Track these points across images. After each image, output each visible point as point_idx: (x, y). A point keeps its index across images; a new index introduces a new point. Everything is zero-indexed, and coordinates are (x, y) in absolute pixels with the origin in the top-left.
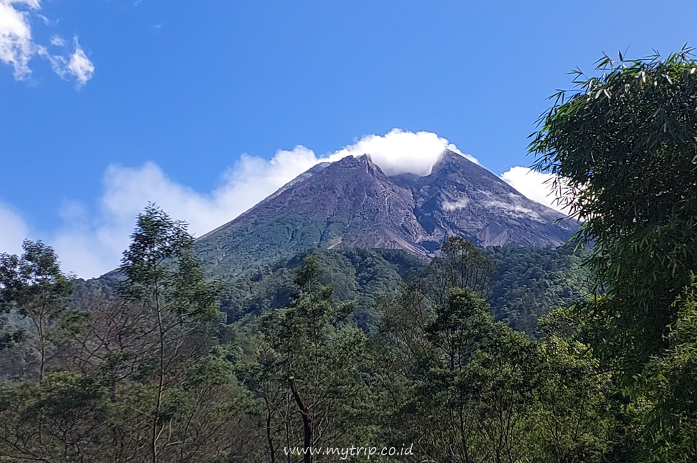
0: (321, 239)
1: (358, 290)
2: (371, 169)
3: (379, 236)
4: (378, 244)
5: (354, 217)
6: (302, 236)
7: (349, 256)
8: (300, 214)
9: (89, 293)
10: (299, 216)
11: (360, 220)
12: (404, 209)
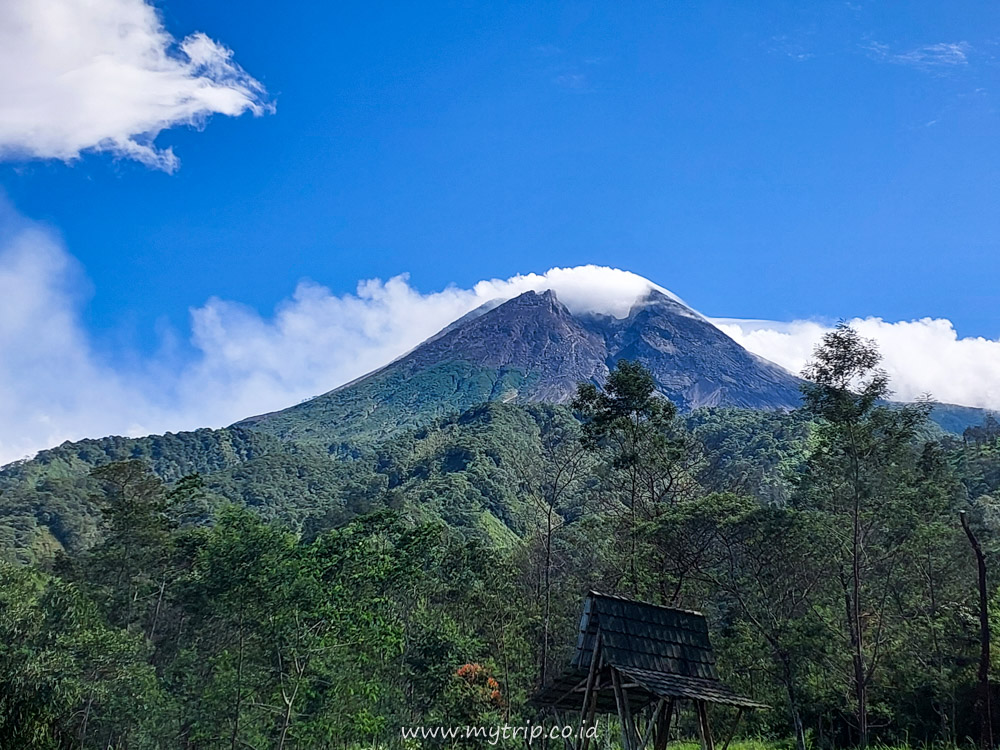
0: (493, 391)
1: (543, 454)
2: (555, 309)
3: (564, 390)
4: (562, 400)
5: (533, 365)
6: (470, 386)
7: (533, 412)
8: (469, 360)
9: (217, 446)
10: (467, 363)
11: (541, 369)
12: (594, 358)
